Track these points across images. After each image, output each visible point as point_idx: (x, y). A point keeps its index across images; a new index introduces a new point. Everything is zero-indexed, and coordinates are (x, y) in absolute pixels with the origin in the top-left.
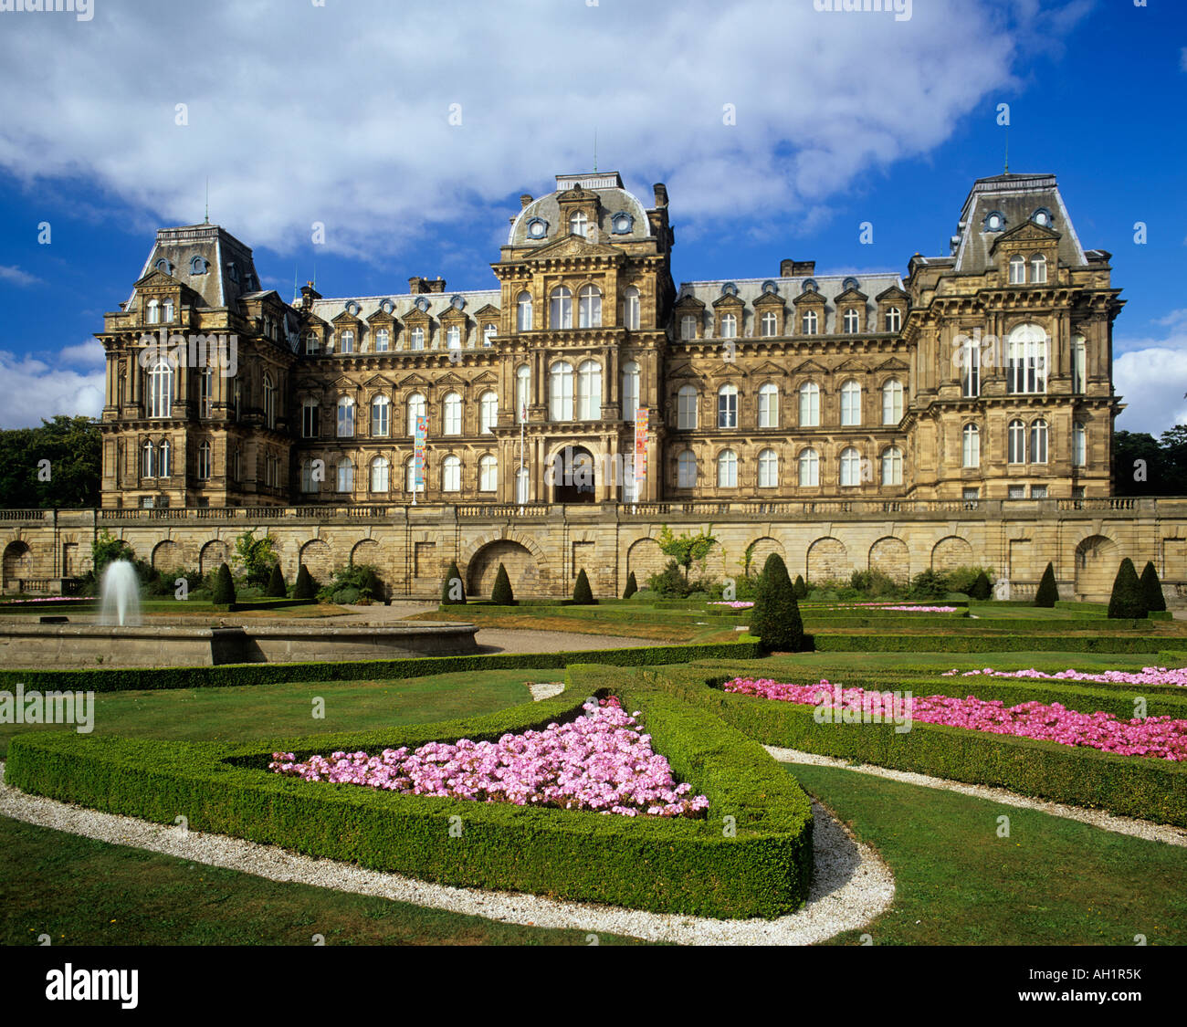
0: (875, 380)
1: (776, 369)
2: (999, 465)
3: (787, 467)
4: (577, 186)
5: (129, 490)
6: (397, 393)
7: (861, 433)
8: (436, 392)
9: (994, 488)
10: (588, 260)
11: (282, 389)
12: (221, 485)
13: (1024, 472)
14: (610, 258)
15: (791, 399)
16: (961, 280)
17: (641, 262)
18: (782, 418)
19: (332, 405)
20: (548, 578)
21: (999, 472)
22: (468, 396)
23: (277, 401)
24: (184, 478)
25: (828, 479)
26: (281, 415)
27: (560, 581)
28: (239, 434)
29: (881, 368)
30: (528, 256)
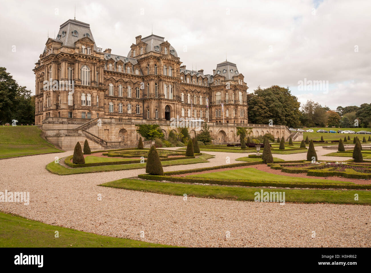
0: (204, 96)
1: (190, 91)
7: (202, 106)
8: (126, 85)
14: (176, 61)
15: (192, 97)
18: (191, 102)
22: (133, 87)
29: (205, 93)
30: (162, 56)
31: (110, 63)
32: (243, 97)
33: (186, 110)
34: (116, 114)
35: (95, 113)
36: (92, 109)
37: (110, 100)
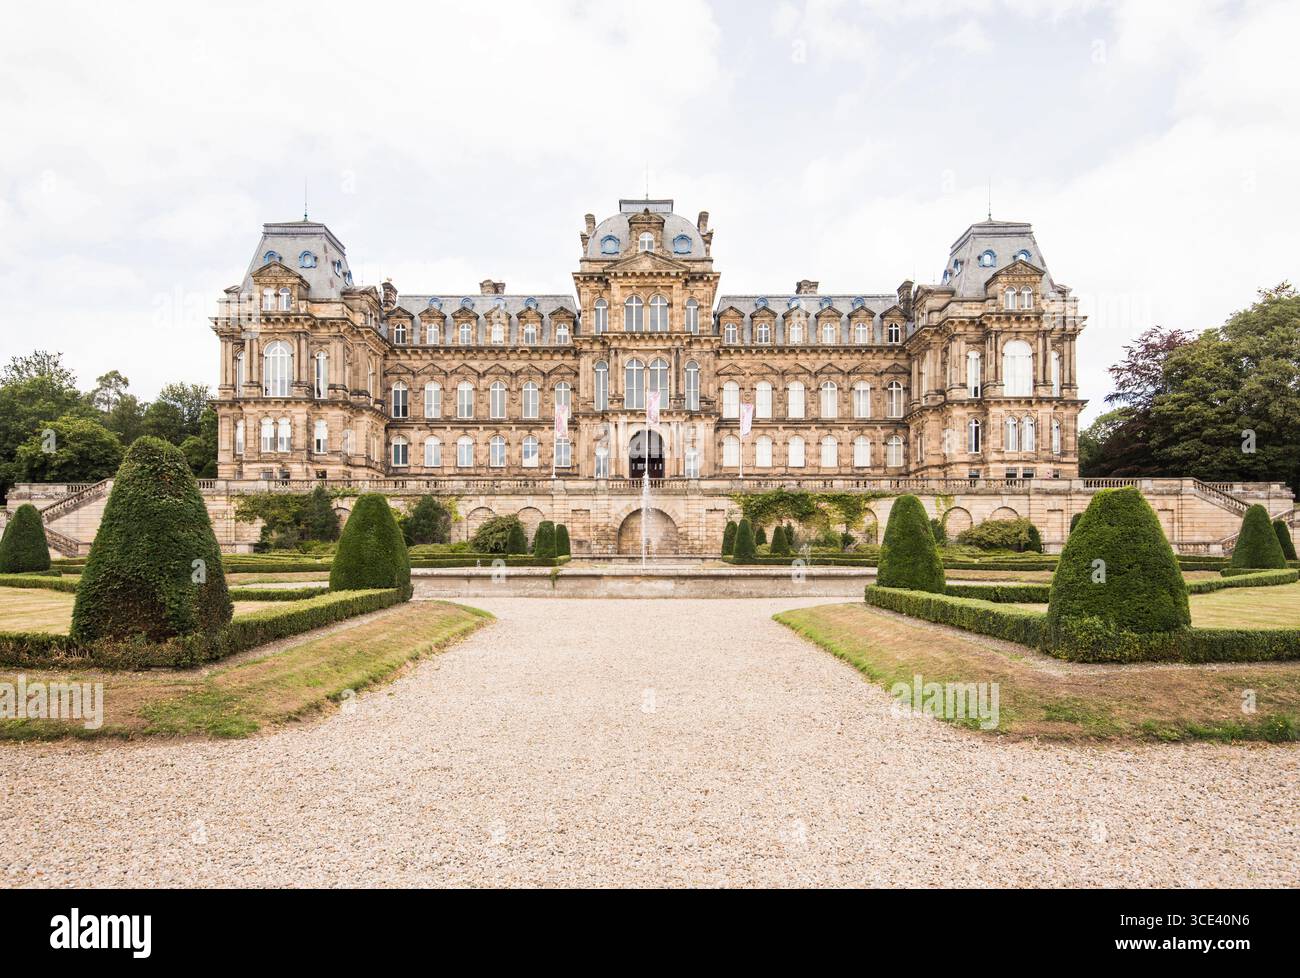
0: (882, 381)
1: (803, 370)
2: (999, 452)
3: (812, 450)
4: (646, 210)
5: (248, 462)
6: (482, 381)
7: (870, 423)
8: (517, 382)
9: (995, 470)
10: (659, 274)
11: (378, 373)
12: (338, 459)
13: (1016, 457)
14: (677, 273)
15: (813, 393)
16: (966, 305)
17: (701, 278)
18: (807, 411)
19: (421, 389)
20: (686, 539)
21: (999, 457)
22: (544, 385)
23: (375, 384)
24: (305, 452)
25: (845, 461)
26: (379, 397)
27: (697, 542)
28: (352, 413)
29: (886, 371)
30: (608, 268)
31: (463, 322)
32: (1035, 362)
33: (780, 443)
34: (478, 472)
35: (301, 470)
36: (292, 459)
37: (461, 432)
